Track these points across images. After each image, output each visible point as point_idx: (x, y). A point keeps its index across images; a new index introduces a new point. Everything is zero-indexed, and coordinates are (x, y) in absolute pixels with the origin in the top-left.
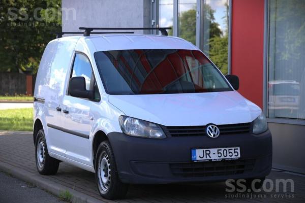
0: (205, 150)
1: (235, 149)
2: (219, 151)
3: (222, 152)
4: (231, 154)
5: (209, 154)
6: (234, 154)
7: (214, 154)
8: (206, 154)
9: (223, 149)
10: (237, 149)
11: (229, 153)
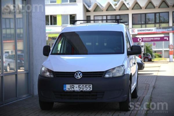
0: (71, 85)
1: (89, 86)
2: (79, 86)
3: (81, 87)
4: (86, 88)
5: (73, 87)
6: (88, 88)
7: (76, 87)
8: (72, 87)
9: (82, 85)
10: (91, 85)
11: (86, 87)
